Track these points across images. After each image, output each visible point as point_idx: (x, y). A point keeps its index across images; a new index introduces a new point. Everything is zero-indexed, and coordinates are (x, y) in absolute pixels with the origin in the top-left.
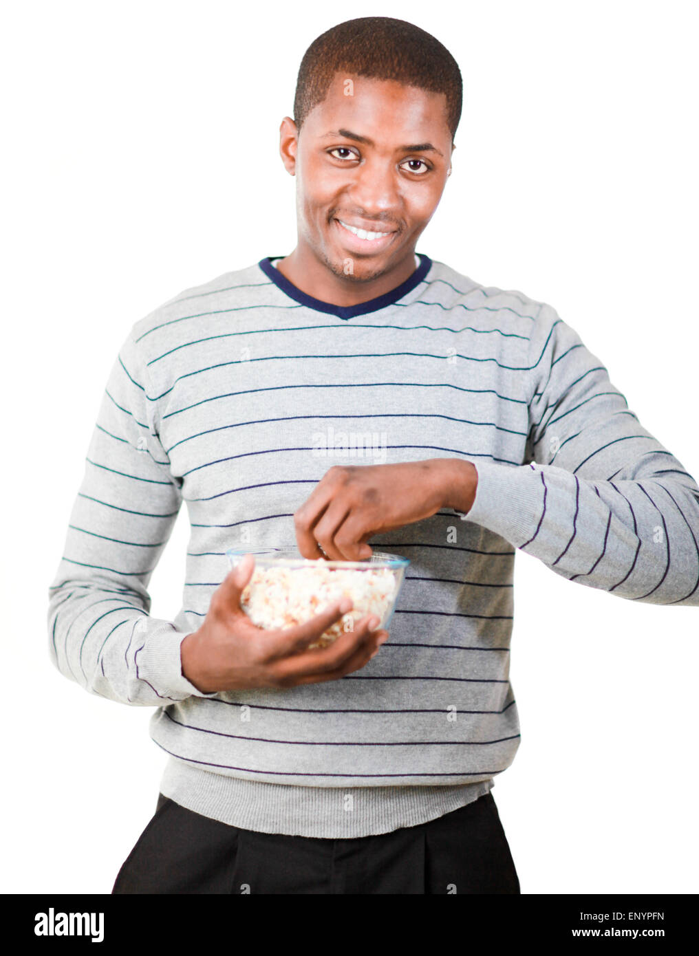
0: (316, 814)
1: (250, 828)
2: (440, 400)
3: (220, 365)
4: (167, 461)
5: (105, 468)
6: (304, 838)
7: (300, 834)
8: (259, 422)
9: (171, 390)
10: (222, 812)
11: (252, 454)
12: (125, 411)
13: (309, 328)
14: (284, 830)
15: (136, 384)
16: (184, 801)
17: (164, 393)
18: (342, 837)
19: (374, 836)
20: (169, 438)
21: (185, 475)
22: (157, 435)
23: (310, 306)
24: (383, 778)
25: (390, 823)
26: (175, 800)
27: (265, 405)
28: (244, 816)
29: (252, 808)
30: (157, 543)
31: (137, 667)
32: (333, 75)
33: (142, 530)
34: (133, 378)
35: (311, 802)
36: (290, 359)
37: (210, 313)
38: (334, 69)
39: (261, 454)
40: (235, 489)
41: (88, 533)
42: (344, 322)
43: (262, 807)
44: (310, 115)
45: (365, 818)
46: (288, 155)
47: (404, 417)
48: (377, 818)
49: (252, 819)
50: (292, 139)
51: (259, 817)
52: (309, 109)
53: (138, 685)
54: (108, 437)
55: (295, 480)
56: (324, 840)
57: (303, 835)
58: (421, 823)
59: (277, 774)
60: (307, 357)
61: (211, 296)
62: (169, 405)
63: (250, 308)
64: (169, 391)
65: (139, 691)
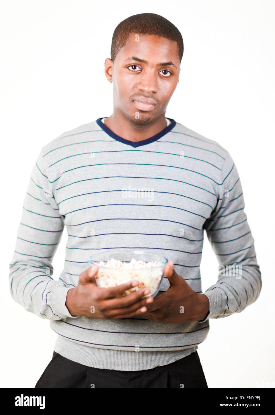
0: (121, 360)
1: (92, 366)
2: (178, 187)
3: (81, 167)
4: (58, 208)
5: (31, 212)
6: (116, 371)
7: (114, 369)
8: (98, 192)
9: (59, 178)
10: (80, 359)
11: (95, 207)
12: (40, 187)
13: (119, 151)
14: (107, 367)
15: (44, 175)
16: (64, 354)
17: (56, 179)
18: (132, 371)
19: (146, 370)
20: (59, 199)
21: (66, 215)
22: (54, 197)
23: (120, 141)
24: (149, 348)
25: (153, 365)
26: (60, 354)
27: (100, 185)
28: (90, 361)
29: (93, 358)
30: (55, 243)
31: (47, 300)
32: (128, 35)
33: (48, 238)
34: (43, 173)
35: (118, 356)
36: (112, 165)
37: (75, 144)
38: (129, 32)
39: (98, 207)
40: (87, 222)
41: (25, 240)
42: (135, 149)
43: (97, 357)
44: (119, 53)
45: (142, 362)
46: (108, 74)
47: (162, 193)
48: (147, 362)
49: (93, 362)
50: (110, 67)
51: (96, 361)
52: (118, 50)
53: (46, 308)
54: (33, 198)
55: (113, 218)
56: (124, 372)
57: (115, 370)
58: (166, 364)
59: (104, 345)
60: (119, 164)
61: (76, 136)
62: (59, 184)
63: (93, 141)
64: (58, 178)
65: (46, 310)
